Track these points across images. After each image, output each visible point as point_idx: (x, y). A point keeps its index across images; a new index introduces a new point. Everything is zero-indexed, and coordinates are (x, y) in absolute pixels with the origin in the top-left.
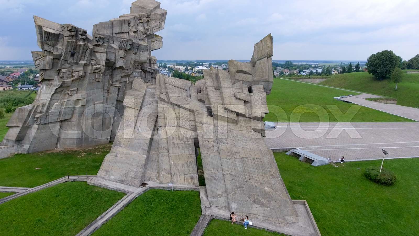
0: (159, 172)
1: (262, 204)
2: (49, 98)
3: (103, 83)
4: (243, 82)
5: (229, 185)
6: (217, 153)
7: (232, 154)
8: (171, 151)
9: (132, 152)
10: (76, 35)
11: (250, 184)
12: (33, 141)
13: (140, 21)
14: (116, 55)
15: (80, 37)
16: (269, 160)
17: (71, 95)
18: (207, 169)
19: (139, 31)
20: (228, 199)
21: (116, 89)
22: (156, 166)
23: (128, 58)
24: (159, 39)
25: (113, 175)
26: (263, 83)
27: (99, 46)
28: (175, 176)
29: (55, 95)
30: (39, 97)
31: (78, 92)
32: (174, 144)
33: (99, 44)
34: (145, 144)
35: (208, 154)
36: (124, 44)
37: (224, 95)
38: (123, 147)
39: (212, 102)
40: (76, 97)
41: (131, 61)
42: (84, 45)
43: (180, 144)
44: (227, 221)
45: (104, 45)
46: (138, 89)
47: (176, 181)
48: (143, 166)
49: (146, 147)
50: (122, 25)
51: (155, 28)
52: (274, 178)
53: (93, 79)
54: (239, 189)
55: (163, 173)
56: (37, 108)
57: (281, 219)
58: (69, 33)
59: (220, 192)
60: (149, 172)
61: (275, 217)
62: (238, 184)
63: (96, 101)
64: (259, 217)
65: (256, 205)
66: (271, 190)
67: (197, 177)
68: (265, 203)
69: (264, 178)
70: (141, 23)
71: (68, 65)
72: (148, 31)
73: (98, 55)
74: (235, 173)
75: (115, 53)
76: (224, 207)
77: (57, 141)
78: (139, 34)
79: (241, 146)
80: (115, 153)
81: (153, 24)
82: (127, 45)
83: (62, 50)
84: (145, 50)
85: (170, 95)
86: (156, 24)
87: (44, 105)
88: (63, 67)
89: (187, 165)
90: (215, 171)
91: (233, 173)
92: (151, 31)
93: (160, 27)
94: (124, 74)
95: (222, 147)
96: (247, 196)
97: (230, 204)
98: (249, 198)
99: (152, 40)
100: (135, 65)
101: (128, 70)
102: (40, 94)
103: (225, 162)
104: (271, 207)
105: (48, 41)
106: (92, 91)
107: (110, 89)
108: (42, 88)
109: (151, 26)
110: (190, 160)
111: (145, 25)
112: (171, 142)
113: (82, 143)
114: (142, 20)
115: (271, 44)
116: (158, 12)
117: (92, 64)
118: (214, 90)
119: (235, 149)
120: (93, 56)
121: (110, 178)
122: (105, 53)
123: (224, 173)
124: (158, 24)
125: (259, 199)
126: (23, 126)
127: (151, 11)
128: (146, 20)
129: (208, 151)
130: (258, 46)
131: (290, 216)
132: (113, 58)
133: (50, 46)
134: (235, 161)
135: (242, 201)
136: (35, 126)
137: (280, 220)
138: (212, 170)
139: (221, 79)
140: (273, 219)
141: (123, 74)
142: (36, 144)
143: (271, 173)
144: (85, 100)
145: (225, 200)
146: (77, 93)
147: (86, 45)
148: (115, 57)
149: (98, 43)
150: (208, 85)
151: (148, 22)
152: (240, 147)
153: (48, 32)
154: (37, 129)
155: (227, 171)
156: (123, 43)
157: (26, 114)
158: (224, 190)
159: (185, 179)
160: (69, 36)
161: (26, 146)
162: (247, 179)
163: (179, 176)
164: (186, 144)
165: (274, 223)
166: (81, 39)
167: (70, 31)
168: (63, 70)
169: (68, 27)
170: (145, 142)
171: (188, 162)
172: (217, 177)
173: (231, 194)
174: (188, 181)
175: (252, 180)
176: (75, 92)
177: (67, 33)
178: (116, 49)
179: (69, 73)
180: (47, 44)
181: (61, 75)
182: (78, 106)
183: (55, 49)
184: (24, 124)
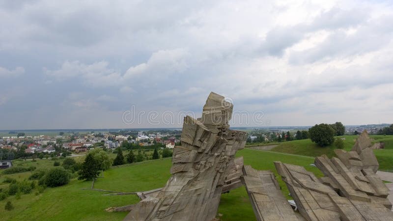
2: (180, 189)
26: (371, 167)
30: (167, 189)
37: (351, 178)
40: (197, 187)
46: (253, 175)
71: (206, 158)
108: (172, 180)
146: (201, 183)
157: (151, 208)
180: (200, 140)
181: (199, 166)
182: (195, 195)
183: (203, 144)
184: (147, 219)
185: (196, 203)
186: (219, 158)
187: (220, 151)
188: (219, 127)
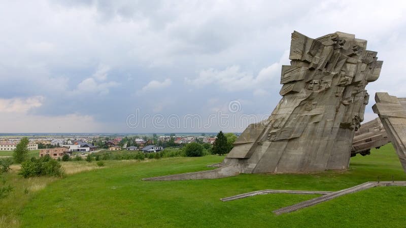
2: (291, 111)
12: (261, 159)
15: (339, 46)
17: (310, 109)
27: (352, 57)
29: (297, 109)
30: (278, 112)
40: (313, 113)
53: (335, 93)
56: (274, 122)
58: (332, 43)
63: (328, 119)
71: (320, 76)
73: (349, 66)
77: (278, 163)
83: (321, 59)
87: (283, 119)
102: (279, 109)
106: (329, 106)
107: (339, 107)
108: (283, 102)
117: (341, 76)
120: (345, 67)
122: (356, 64)
126: (255, 143)
136: (267, 143)
142: (262, 163)
146: (315, 107)
154: (268, 146)
157: (262, 130)
161: (252, 166)
168: (315, 81)
179: (319, 84)
180: (309, 53)
181: (312, 86)
182: (311, 123)
183: (314, 59)
184: (257, 140)
185: (313, 133)
186: (338, 79)
187: (338, 69)
188: (333, 37)
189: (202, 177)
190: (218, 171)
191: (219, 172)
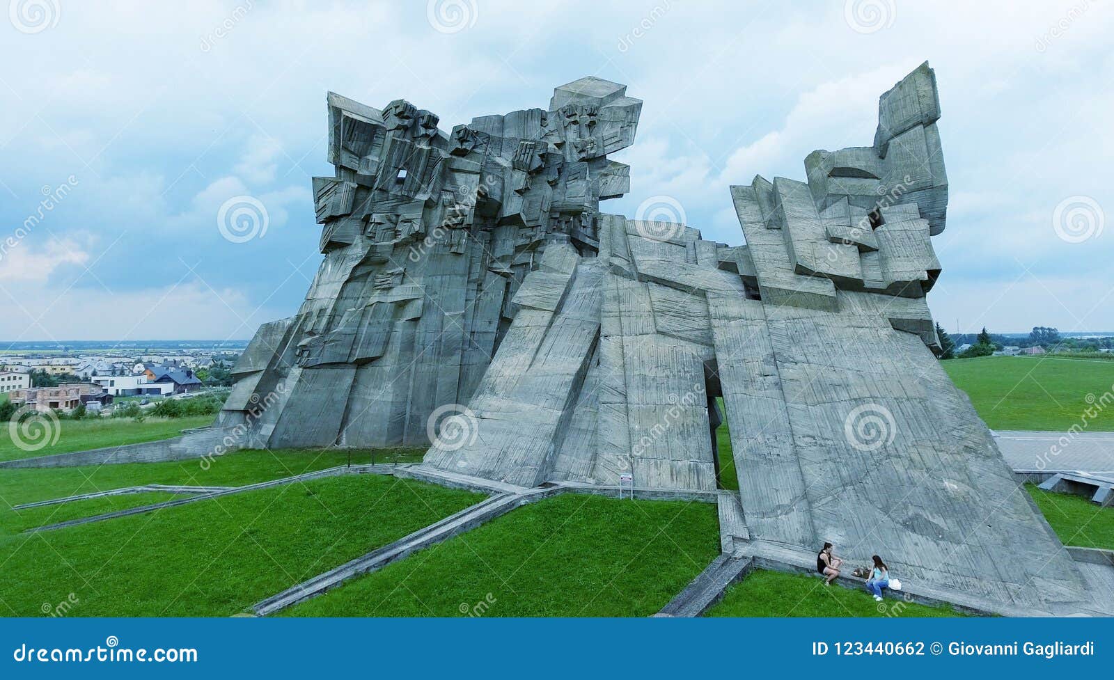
0: (595, 457)
1: (938, 534)
2: (336, 292)
3: (468, 261)
4: (851, 200)
5: (816, 477)
6: (776, 392)
7: (824, 390)
8: (634, 397)
9: (525, 405)
10: (414, 127)
11: (890, 473)
12: (284, 414)
13: (572, 119)
14: (506, 185)
15: (423, 131)
16: (954, 406)
17: (387, 286)
18: (742, 436)
19: (567, 143)
20: (812, 517)
21: (502, 283)
22: (587, 443)
23: (535, 195)
24: (621, 170)
25: (465, 460)
26: (915, 195)
27: (463, 156)
28: (643, 464)
29: (351, 285)
30: (315, 293)
31: (405, 280)
32: (644, 378)
33: (464, 147)
34: (560, 385)
35: (745, 394)
36: (526, 155)
37: (795, 234)
38: (501, 395)
39: (758, 260)
40: (398, 294)
41: (542, 203)
42: (431, 151)
43: (660, 377)
44: (808, 575)
45: (476, 153)
46: (556, 267)
47: (645, 478)
48: (550, 436)
49: (564, 392)
50: (524, 124)
51: (609, 142)
52: (979, 459)
53: (444, 246)
54: (849, 488)
55: (607, 455)
56: (306, 319)
57: (1016, 582)
58: (397, 122)
59: (785, 499)
60: (568, 458)
61: (991, 576)
62: (844, 473)
63: (447, 311)
64: (928, 575)
65: (915, 537)
66: (967, 488)
67: (710, 468)
68: (946, 528)
69: (939, 453)
70: (575, 122)
71: (388, 205)
72: (592, 148)
73: (460, 178)
74: (836, 442)
75: (503, 180)
76: (800, 542)
77: (342, 423)
78: (568, 152)
79: (854, 368)
80: (477, 409)
81: (606, 131)
82: (532, 156)
83: (380, 164)
84: (579, 174)
85: (638, 258)
86: (612, 131)
87: (322, 311)
88: (377, 207)
89: (681, 433)
90: (768, 439)
91: (829, 442)
92: (598, 147)
93: (623, 141)
94: (522, 240)
95: (789, 372)
96: (880, 509)
97: (819, 532)
98: (886, 510)
99: (603, 171)
100: (552, 218)
101: (535, 230)
102: (318, 285)
103: (802, 412)
104: (973, 541)
105: (349, 141)
106: (439, 278)
107: (484, 280)
108: (324, 269)
109: (600, 135)
110: (689, 420)
111: (586, 132)
112: (637, 373)
113: (402, 434)
114: (577, 116)
115: (931, 88)
116: (621, 103)
117: (443, 203)
118: (763, 230)
119: (835, 378)
120: (448, 181)
121: (455, 465)
122: (477, 173)
123: (798, 443)
124: (617, 132)
125: (925, 516)
126: (267, 371)
127: (602, 101)
128: (588, 120)
129: (746, 387)
130: (889, 102)
131: (1052, 580)
132: (498, 191)
133: (353, 156)
134: (834, 408)
135: (863, 525)
136: (296, 372)
137: (1012, 586)
138: (760, 439)
139: (784, 200)
140: (984, 582)
141: (521, 242)
142: (292, 423)
143: (967, 444)
144: (420, 302)
145: (803, 520)
146: (402, 283)
147: (435, 153)
148: (503, 190)
149: (462, 145)
150: (745, 220)
151: (592, 125)
152: (849, 369)
153: (352, 119)
154: (298, 379)
155: (809, 436)
156: (523, 152)
157: (280, 338)
158: (799, 492)
159: (674, 474)
160: (398, 128)
161: (267, 429)
162: (875, 458)
163: (656, 464)
164: (681, 378)
165: (989, 593)
166: (423, 136)
167: (400, 115)
168: (376, 217)
169: (396, 107)
170: (562, 380)
171: (683, 425)
172: (774, 455)
173: (824, 501)
174: (682, 477)
175: (894, 460)
176: (397, 280)
177: (393, 122)
178: (505, 168)
179: (388, 225)
181: (370, 228)
182: (402, 321)
183: (363, 162)
184: (271, 364)
185: (410, 345)
186: (438, 211)
188: (399, 110)
189: (130, 458)
190: (170, 442)
191: (174, 446)
